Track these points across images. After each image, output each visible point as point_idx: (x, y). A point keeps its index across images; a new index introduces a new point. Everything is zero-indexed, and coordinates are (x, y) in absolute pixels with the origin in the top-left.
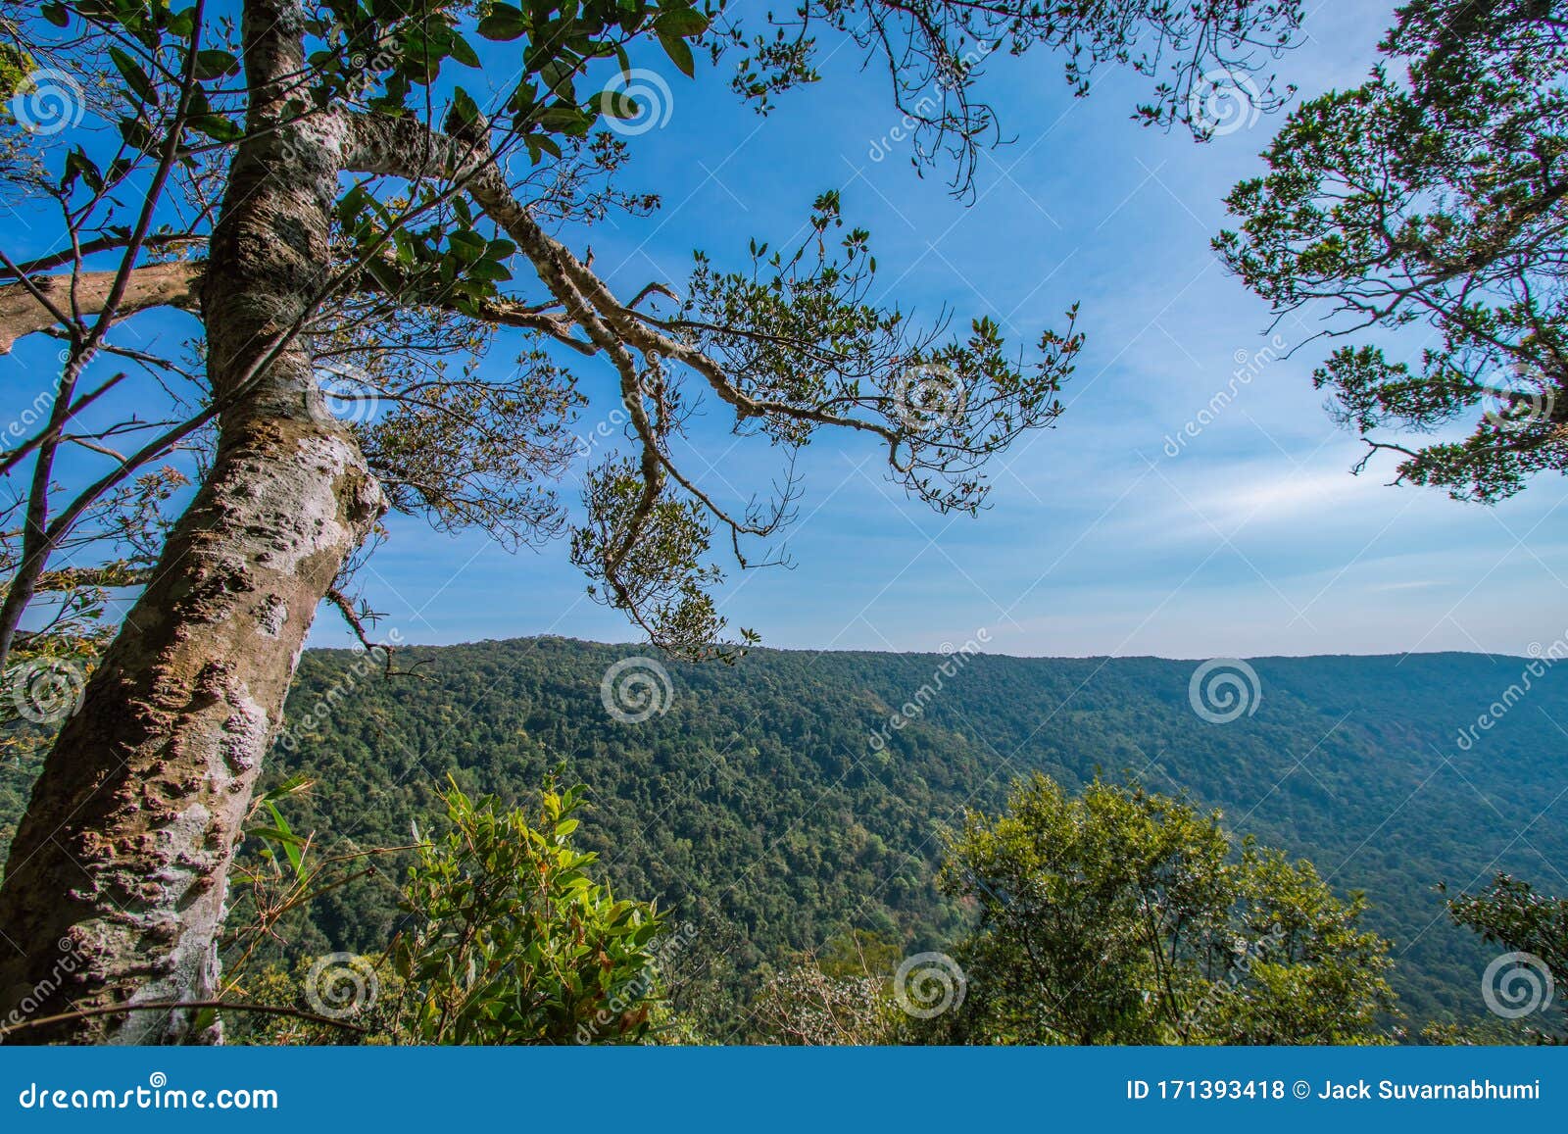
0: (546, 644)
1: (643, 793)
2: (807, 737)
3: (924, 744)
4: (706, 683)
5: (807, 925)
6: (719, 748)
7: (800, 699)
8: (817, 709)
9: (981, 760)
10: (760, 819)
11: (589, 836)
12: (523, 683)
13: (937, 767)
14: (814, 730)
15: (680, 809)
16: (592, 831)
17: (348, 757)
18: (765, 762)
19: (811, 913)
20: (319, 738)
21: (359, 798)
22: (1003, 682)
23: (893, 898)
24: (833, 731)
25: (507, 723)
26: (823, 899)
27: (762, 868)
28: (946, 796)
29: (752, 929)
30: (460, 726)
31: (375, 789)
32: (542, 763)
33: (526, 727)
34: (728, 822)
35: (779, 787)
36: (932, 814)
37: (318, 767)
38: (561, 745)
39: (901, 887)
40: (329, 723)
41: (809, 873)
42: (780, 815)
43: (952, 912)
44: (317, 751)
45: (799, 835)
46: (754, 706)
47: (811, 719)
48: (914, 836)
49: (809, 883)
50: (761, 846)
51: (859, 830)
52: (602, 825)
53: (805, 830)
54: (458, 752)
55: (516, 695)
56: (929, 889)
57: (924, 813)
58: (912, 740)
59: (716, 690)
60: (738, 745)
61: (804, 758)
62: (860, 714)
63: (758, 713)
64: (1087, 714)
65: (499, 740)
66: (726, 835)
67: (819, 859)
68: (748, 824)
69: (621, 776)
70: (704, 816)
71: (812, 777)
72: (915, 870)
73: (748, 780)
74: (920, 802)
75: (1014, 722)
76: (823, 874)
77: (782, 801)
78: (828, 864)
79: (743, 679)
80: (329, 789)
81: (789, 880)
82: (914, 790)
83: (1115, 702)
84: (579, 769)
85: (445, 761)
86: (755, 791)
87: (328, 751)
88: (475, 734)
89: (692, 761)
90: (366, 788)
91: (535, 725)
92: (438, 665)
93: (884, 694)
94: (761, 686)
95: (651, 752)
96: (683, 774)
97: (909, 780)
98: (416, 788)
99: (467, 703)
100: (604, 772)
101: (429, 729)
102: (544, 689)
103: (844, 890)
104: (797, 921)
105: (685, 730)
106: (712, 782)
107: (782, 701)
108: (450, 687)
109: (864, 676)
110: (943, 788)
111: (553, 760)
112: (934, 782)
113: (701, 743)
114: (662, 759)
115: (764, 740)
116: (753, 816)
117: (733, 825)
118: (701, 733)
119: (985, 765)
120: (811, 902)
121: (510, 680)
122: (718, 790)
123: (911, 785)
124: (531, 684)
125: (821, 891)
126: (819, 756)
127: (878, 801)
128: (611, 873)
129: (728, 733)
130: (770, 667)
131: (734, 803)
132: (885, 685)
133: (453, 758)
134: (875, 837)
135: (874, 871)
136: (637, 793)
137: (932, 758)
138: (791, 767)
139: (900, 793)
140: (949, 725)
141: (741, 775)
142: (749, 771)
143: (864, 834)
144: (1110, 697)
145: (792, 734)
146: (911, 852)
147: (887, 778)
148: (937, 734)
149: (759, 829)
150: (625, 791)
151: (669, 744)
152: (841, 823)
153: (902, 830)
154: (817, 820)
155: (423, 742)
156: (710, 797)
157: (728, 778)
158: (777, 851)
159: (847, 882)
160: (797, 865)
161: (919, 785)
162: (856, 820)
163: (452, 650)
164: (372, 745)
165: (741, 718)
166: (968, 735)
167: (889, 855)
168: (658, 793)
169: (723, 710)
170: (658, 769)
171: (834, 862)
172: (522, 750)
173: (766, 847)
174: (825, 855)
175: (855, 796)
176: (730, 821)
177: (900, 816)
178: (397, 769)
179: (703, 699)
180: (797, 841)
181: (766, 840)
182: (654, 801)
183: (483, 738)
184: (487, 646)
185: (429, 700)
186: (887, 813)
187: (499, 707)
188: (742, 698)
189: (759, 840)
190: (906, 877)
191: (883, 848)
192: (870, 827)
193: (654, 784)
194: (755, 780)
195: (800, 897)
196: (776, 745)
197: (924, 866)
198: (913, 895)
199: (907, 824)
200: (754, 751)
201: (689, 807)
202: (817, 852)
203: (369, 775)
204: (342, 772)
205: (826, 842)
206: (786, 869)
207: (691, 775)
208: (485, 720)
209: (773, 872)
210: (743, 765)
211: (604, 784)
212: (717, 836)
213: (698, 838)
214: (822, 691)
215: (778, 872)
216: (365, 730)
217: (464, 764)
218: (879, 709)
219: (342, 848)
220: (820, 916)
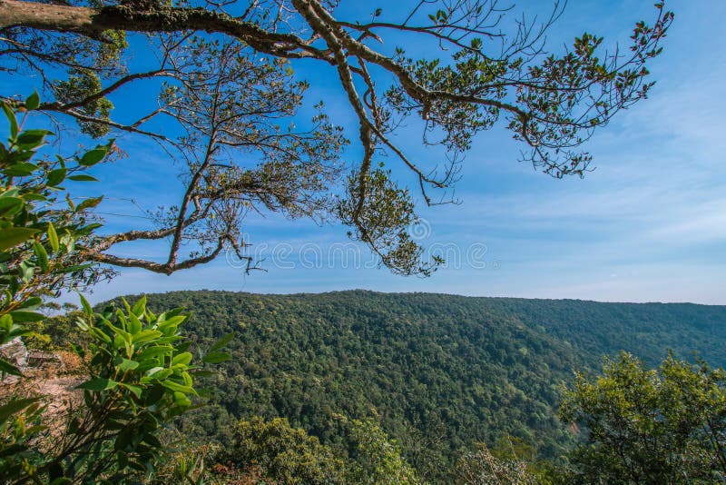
0: (358, 292)
1: (403, 361)
2: (483, 339)
3: (546, 345)
4: (432, 312)
5: (485, 431)
6: (439, 343)
7: (478, 320)
8: (487, 325)
9: (580, 356)
10: (460, 377)
11: (380, 379)
12: (350, 310)
13: (554, 358)
14: (486, 336)
15: (421, 370)
16: (382, 377)
17: (283, 339)
18: (461, 350)
19: (487, 426)
20: (272, 330)
21: (287, 355)
22: (592, 316)
23: (532, 423)
24: (496, 337)
25: (343, 327)
26: (493, 419)
27: (461, 401)
28: (560, 373)
29: (457, 429)
30: (325, 328)
31: (293, 352)
32: (359, 345)
33: (352, 329)
34: (444, 378)
35: (469, 362)
36: (552, 382)
37: (272, 342)
38: (366, 338)
39: (536, 418)
40: (275, 324)
41: (485, 406)
42: (470, 376)
43: (565, 434)
44: (271, 335)
45: (480, 387)
46: (455, 323)
47: (484, 331)
48: (542, 392)
49: (486, 411)
50: (460, 390)
51: (511, 387)
52: (386, 375)
53: (483, 385)
54: (324, 338)
55: (347, 315)
56: (551, 420)
57: (547, 381)
58: (539, 343)
59: (436, 315)
60: (448, 342)
61: (481, 349)
62: (510, 329)
63: (457, 327)
64: (645, 334)
65: (341, 334)
66: (443, 384)
67: (490, 400)
68: (453, 379)
69: (394, 353)
70: (432, 374)
71: (486, 358)
72: (543, 410)
73: (453, 358)
74: (545, 375)
75: (599, 337)
76: (493, 406)
77: (471, 370)
78: (496, 402)
79: (449, 310)
80: (276, 351)
81: (475, 408)
82: (541, 370)
83: (664, 328)
84: (374, 348)
85: (319, 343)
86: (457, 363)
87: (275, 336)
88: (331, 332)
89: (426, 348)
90: (290, 352)
91: (355, 328)
92: (315, 302)
93: (522, 319)
94: (458, 313)
95: (406, 343)
96: (422, 353)
97: (539, 364)
98: (308, 353)
99: (327, 318)
100: (386, 351)
101: (312, 328)
102: (359, 313)
103: (504, 416)
104: (480, 428)
105: (422, 333)
106: (436, 358)
107: (469, 321)
108: (320, 311)
109: (512, 310)
110: (558, 369)
111: (363, 344)
112: (552, 366)
113: (430, 339)
114: (411, 346)
115: (461, 340)
116: (456, 376)
117: (447, 379)
118: (429, 335)
119: (582, 359)
120: (488, 421)
121: (344, 308)
122: (439, 363)
123: (539, 367)
124: (353, 311)
125: (492, 414)
126: (488, 349)
127: (521, 373)
128: (390, 396)
129: (443, 336)
130: (462, 305)
131: (447, 369)
132: (523, 315)
133: (323, 341)
134: (520, 391)
135: (521, 409)
136: (401, 361)
137: (551, 353)
138: (474, 353)
139: (533, 370)
140: (560, 336)
141: (450, 356)
142: (453, 354)
143: (514, 389)
144: (661, 325)
145: (474, 337)
146: (541, 401)
147: (525, 362)
148: (555, 341)
149: (459, 382)
150: (395, 360)
151: (414, 339)
152: (502, 383)
153: (535, 389)
154: (489, 380)
155: (310, 333)
156: (436, 365)
157: (444, 356)
158: (468, 393)
159: (505, 412)
160: (479, 401)
161: (544, 367)
162: (509, 382)
163: (320, 295)
164: (291, 334)
165: (448, 328)
166: (572, 342)
167: (528, 401)
168: (410, 362)
169: (440, 325)
170: (410, 351)
171: (499, 402)
172: (350, 339)
173: (463, 392)
174: (493, 398)
175: (508, 369)
176: (445, 377)
177: (534, 382)
178: (301, 345)
179: (430, 319)
180: (479, 390)
181: (463, 387)
182: (409, 365)
183: (334, 333)
184: (334, 294)
185: (312, 317)
186: (527, 380)
187: (340, 320)
188: (449, 320)
189: (459, 387)
190: (538, 413)
191: (525, 397)
192: (517, 386)
193: (408, 358)
194: (457, 359)
195: (482, 418)
196: (467, 343)
197: (548, 408)
198: (542, 422)
199: (538, 386)
200: (456, 345)
201: (425, 369)
202: (489, 396)
203: (290, 346)
204: (281, 344)
205: (495, 392)
206: (474, 403)
207: (425, 354)
208: (335, 326)
209: (467, 404)
210: (451, 351)
211: (386, 356)
212: (438, 383)
213: (430, 384)
214: (489, 317)
215: (469, 404)
216: (289, 328)
217: (327, 344)
218: (520, 327)
219: (282, 376)
220: (492, 427)
